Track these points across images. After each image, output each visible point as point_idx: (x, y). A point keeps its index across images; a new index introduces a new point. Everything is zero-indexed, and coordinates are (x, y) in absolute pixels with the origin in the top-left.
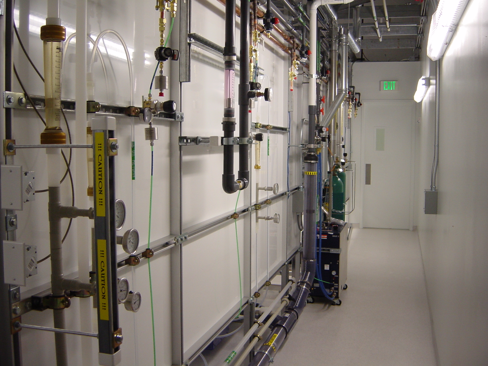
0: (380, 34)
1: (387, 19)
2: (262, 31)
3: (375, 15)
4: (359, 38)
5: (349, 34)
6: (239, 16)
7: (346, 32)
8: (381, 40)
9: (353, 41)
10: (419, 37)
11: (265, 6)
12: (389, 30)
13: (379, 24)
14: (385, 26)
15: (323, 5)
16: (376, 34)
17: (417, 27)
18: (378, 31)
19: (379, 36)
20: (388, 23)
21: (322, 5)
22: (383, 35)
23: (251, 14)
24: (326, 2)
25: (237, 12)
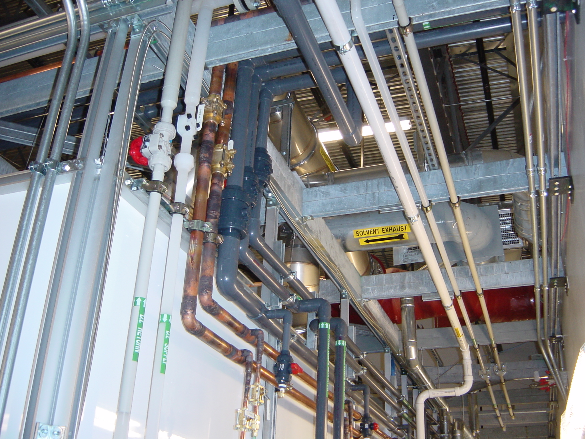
0: (503, 423)
1: (510, 406)
2: (359, 436)
3: (494, 402)
4: (478, 431)
5: (465, 429)
6: (332, 422)
7: (461, 427)
8: (504, 430)
9: (470, 436)
10: (551, 425)
11: (362, 406)
12: (513, 418)
13: (500, 411)
14: (508, 413)
15: (431, 397)
16: (497, 422)
17: (547, 414)
18: (500, 419)
19: (502, 425)
20: (511, 411)
21: (429, 398)
22: (507, 424)
23: (345, 420)
24: (434, 394)
25: (329, 418)
